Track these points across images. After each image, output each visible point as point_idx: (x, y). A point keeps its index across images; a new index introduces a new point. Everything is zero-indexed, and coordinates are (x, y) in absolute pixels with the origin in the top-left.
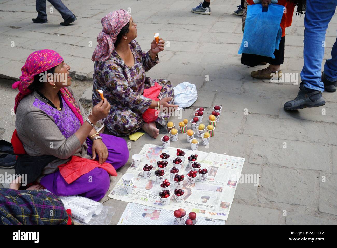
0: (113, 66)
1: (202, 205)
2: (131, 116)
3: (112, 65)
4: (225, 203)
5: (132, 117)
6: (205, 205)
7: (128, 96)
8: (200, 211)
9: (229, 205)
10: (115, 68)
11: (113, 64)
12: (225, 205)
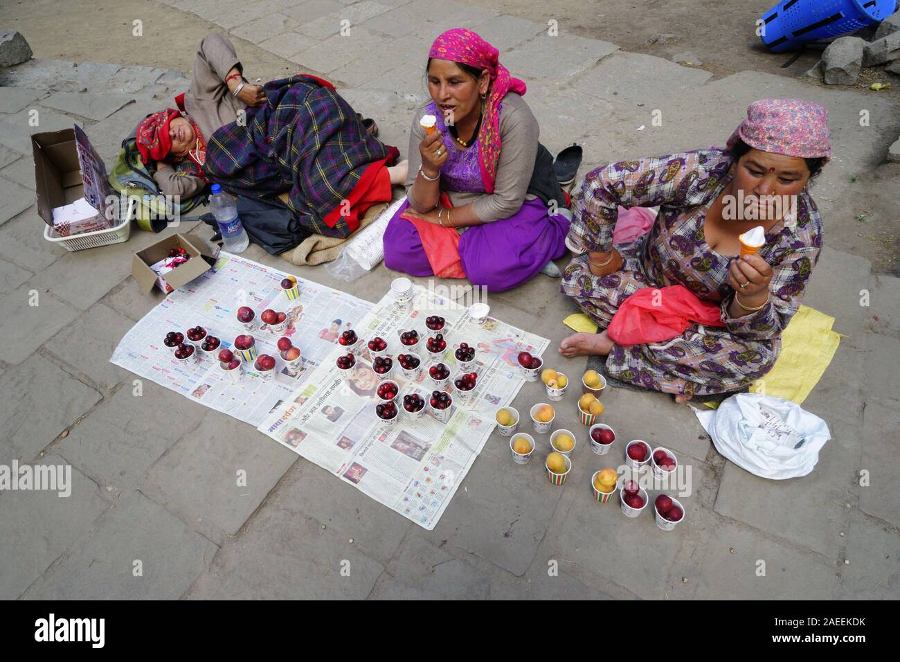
0: (678, 169)
1: (319, 404)
2: (582, 279)
3: (683, 167)
4: (299, 439)
5: (579, 282)
6: (315, 408)
7: (595, 198)
8: (304, 397)
9: (292, 445)
10: (673, 172)
11: (684, 169)
12: (296, 438)
